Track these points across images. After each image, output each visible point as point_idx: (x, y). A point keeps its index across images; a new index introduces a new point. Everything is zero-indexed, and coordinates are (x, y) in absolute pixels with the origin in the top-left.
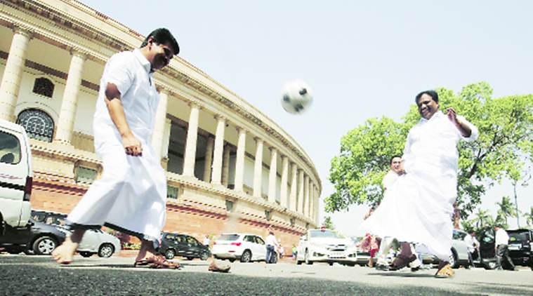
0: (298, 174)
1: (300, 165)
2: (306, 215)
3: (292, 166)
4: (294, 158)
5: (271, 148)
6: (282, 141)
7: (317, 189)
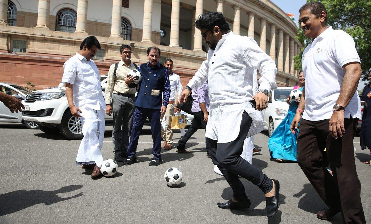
0: (277, 34)
1: (278, 25)
2: (287, 71)
3: (271, 28)
4: (272, 19)
5: (249, 13)
6: (259, 5)
7: (298, 46)
